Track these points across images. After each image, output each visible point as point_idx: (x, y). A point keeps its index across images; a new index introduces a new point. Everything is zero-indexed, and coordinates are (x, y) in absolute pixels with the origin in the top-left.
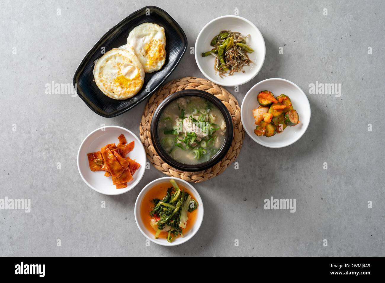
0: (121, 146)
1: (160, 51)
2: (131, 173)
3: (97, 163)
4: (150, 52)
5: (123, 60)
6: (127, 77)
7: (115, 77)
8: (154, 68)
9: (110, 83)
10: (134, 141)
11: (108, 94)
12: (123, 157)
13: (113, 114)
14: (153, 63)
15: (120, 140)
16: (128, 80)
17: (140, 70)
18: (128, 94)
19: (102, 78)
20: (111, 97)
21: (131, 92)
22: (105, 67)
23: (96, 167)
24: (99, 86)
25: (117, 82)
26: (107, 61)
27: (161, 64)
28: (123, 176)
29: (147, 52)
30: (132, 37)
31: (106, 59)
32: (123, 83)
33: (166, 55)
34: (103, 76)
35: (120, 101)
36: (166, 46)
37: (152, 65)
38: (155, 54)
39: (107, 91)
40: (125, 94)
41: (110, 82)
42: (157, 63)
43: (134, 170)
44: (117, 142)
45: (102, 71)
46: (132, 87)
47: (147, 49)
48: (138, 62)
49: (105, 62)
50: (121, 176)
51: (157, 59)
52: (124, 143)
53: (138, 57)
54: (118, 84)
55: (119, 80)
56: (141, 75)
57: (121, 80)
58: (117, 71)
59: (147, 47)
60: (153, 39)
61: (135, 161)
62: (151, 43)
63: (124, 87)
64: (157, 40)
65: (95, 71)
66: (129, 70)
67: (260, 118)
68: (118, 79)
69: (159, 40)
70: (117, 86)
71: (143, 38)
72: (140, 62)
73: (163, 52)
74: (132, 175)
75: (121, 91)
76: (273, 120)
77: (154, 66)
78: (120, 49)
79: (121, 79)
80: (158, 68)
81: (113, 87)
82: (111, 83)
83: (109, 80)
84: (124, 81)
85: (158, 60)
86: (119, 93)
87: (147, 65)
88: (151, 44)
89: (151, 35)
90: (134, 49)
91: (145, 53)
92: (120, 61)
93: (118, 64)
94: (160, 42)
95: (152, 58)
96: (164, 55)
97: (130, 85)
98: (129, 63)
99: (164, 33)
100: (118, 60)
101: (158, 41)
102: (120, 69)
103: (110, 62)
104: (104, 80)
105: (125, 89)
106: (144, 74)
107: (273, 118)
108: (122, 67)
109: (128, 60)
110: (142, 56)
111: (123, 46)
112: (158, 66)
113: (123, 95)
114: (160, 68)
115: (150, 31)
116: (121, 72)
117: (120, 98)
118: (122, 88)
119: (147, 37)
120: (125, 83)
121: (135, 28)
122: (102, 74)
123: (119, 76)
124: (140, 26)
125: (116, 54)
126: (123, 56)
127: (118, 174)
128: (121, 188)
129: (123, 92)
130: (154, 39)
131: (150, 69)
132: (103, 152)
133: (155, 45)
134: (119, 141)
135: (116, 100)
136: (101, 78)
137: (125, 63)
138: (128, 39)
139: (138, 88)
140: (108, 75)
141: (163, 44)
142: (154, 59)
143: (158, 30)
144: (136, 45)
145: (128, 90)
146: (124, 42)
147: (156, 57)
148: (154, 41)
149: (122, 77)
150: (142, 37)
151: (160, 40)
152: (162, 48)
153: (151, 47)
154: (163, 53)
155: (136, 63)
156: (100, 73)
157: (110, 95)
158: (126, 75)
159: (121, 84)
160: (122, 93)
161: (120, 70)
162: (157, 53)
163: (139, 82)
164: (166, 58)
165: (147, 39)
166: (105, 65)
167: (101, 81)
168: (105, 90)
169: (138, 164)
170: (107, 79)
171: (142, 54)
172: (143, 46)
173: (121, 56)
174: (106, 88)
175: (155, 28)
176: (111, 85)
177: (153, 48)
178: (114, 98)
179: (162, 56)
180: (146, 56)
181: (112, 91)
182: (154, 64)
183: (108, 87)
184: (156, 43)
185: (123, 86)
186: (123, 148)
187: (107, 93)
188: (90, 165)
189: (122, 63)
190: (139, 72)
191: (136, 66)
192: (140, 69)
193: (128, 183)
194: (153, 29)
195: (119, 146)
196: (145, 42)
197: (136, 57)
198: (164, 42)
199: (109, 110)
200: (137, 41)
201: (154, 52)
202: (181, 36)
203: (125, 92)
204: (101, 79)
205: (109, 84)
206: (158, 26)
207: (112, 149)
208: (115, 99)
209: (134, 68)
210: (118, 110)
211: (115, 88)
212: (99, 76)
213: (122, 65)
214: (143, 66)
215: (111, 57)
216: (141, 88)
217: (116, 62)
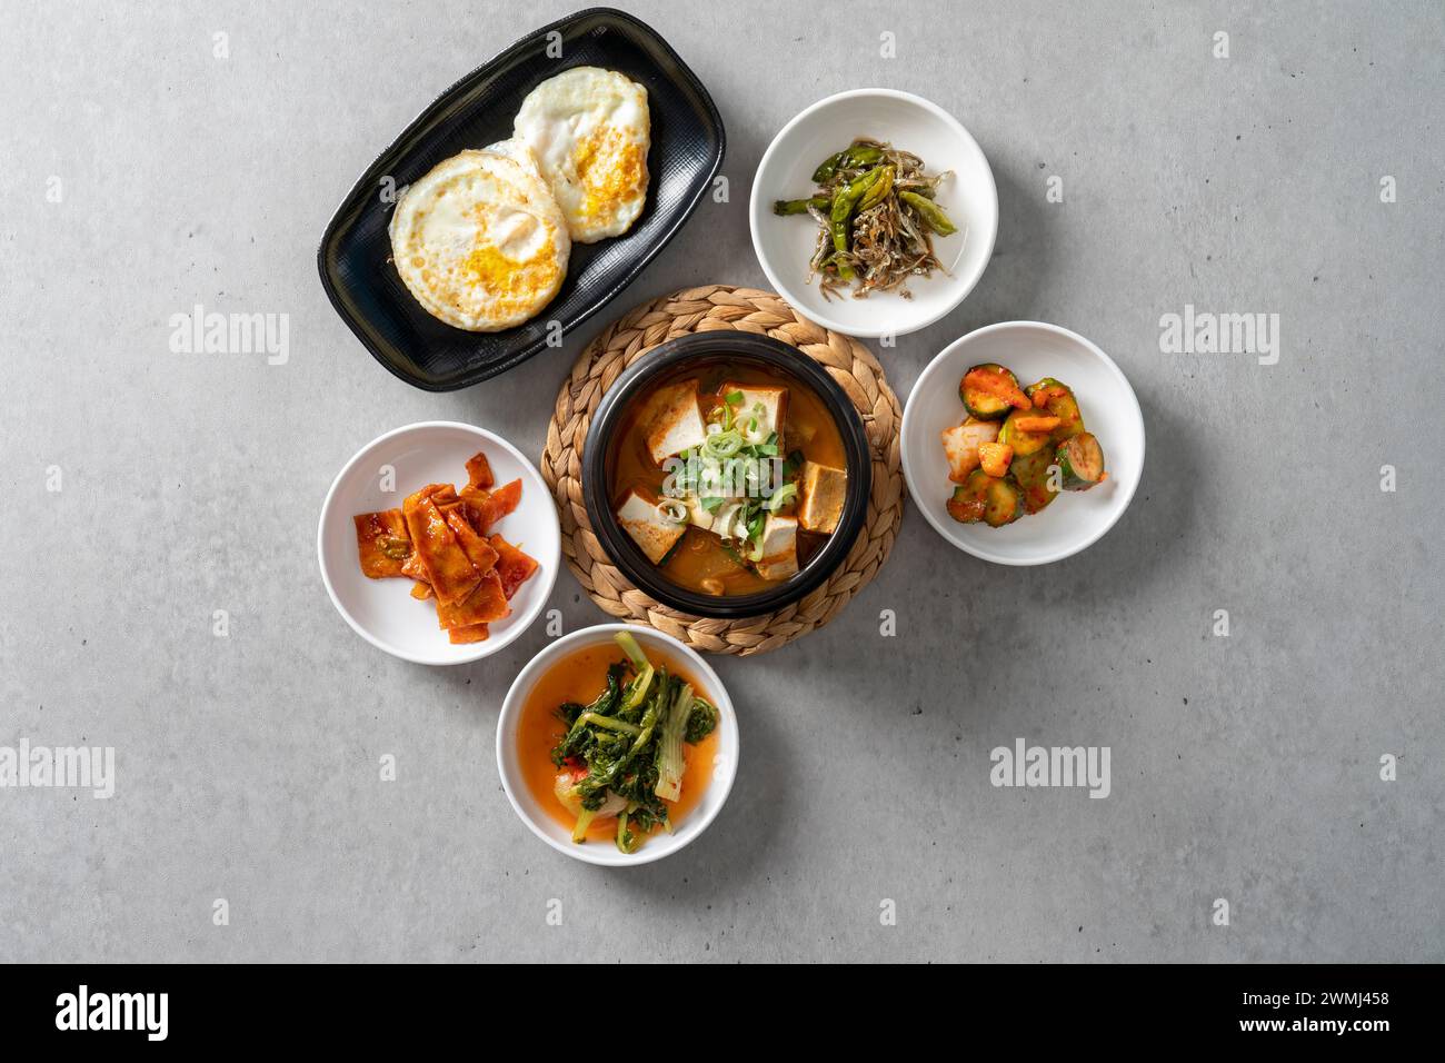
0: (472, 494)
1: (628, 169)
2: (506, 590)
3: (388, 548)
4: (591, 170)
5: (495, 194)
6: (510, 255)
7: (467, 253)
8: (605, 225)
9: (446, 272)
10: (520, 481)
11: (440, 311)
12: (481, 534)
13: (453, 380)
14: (602, 208)
15: (472, 474)
16: (510, 265)
17: (556, 231)
18: (509, 314)
19: (421, 253)
20: (448, 321)
21: (521, 306)
22: (434, 214)
23: (381, 563)
24: (408, 279)
25: (472, 267)
26: (441, 194)
27: (628, 213)
28: (477, 602)
29: (581, 170)
30: (533, 113)
31: (437, 187)
32: (493, 275)
33: (647, 183)
34: (422, 246)
35: (476, 338)
36: (651, 152)
37: (598, 217)
38: (609, 177)
39: (433, 299)
40: (497, 313)
41: (448, 267)
42: (614, 209)
43: (515, 580)
44: (460, 481)
45: (422, 228)
46: (524, 287)
47: (582, 157)
48: (550, 201)
49: (433, 198)
50: (469, 598)
51: (617, 195)
52: (485, 483)
53: (549, 184)
54: (473, 275)
55: (478, 261)
56: (558, 250)
57: (488, 262)
58: (475, 229)
59: (583, 153)
60: (607, 124)
61: (521, 550)
62: (597, 137)
63: (494, 289)
64: (620, 129)
65: (396, 227)
66: (517, 231)
67: (969, 460)
68: (477, 257)
69: (627, 130)
70: (472, 284)
71: (572, 121)
72: (558, 203)
73: (638, 172)
74: (509, 598)
75: (485, 301)
76: (1015, 469)
77: (603, 218)
78: (486, 155)
79: (487, 259)
80: (617, 226)
81: (457, 286)
82: (451, 271)
83: (443, 258)
84: (494, 268)
85: (619, 200)
86: (478, 308)
87: (580, 214)
88: (598, 144)
89: (600, 112)
90: (538, 156)
91: (574, 174)
92: (484, 197)
93: (480, 206)
94: (632, 138)
95: (597, 190)
96: (641, 185)
97: (517, 281)
98: (514, 204)
99: (647, 107)
100: (478, 190)
101: (625, 134)
102: (483, 222)
103: (449, 196)
104: (427, 259)
105: (498, 296)
106: (568, 244)
107: (1012, 459)
108: (492, 217)
109: (515, 193)
110: (565, 183)
111: (501, 143)
112: (618, 222)
113: (490, 317)
114: (624, 227)
115: (598, 97)
116: (487, 235)
117: (478, 325)
118: (489, 291)
119: (585, 117)
120: (498, 273)
121: (544, 84)
122: (421, 239)
123: (481, 247)
124: (563, 77)
125: (475, 171)
126: (499, 180)
127: (459, 592)
128: (467, 642)
129: (489, 305)
130: (611, 124)
131: (591, 230)
132: (413, 511)
133: (612, 145)
134: (468, 476)
135: (465, 331)
136: (415, 250)
137: (502, 205)
138: (519, 120)
139: (544, 292)
140: (443, 244)
141: (638, 143)
142: (606, 196)
143: (624, 95)
144: (546, 142)
145: (509, 298)
146: (506, 132)
147: (614, 188)
148: (611, 131)
149: (491, 251)
150: (568, 118)
151: (632, 129)
152: (634, 159)
153: (597, 154)
154: (639, 176)
155: (541, 207)
156: (413, 235)
157: (445, 313)
158: (503, 247)
159: (485, 277)
160: (487, 310)
161: (485, 228)
162: (618, 176)
163: (549, 271)
164: (648, 195)
165: (587, 124)
166: (433, 208)
167: (417, 263)
168: (426, 294)
169: (531, 559)
170: (437, 255)
171: (565, 174)
172: (571, 147)
173: (492, 180)
174: (433, 289)
175: (614, 86)
176: (449, 279)
177: (604, 157)
178: (458, 326)
179: (634, 186)
180: (577, 183)
181: (452, 298)
182: (606, 213)
183: (440, 284)
184: (613, 138)
185: (493, 285)
186: (483, 501)
187: (435, 306)
188: (364, 556)
189: (493, 201)
190: (552, 238)
191: (543, 215)
192: (554, 228)
193: (492, 624)
194: (609, 90)
195: (467, 494)
196: (578, 133)
197: (542, 184)
198: (642, 137)
199: (440, 366)
200: (548, 127)
201: (608, 169)
202: (705, 118)
203: (500, 306)
204: (415, 255)
205: (444, 275)
206: (627, 80)
207: (444, 504)
208: (459, 330)
209: (534, 222)
210: (470, 367)
211: (464, 291)
212: (410, 245)
213: (492, 209)
214: (566, 214)
215: (455, 181)
216: (553, 293)
217: (470, 200)
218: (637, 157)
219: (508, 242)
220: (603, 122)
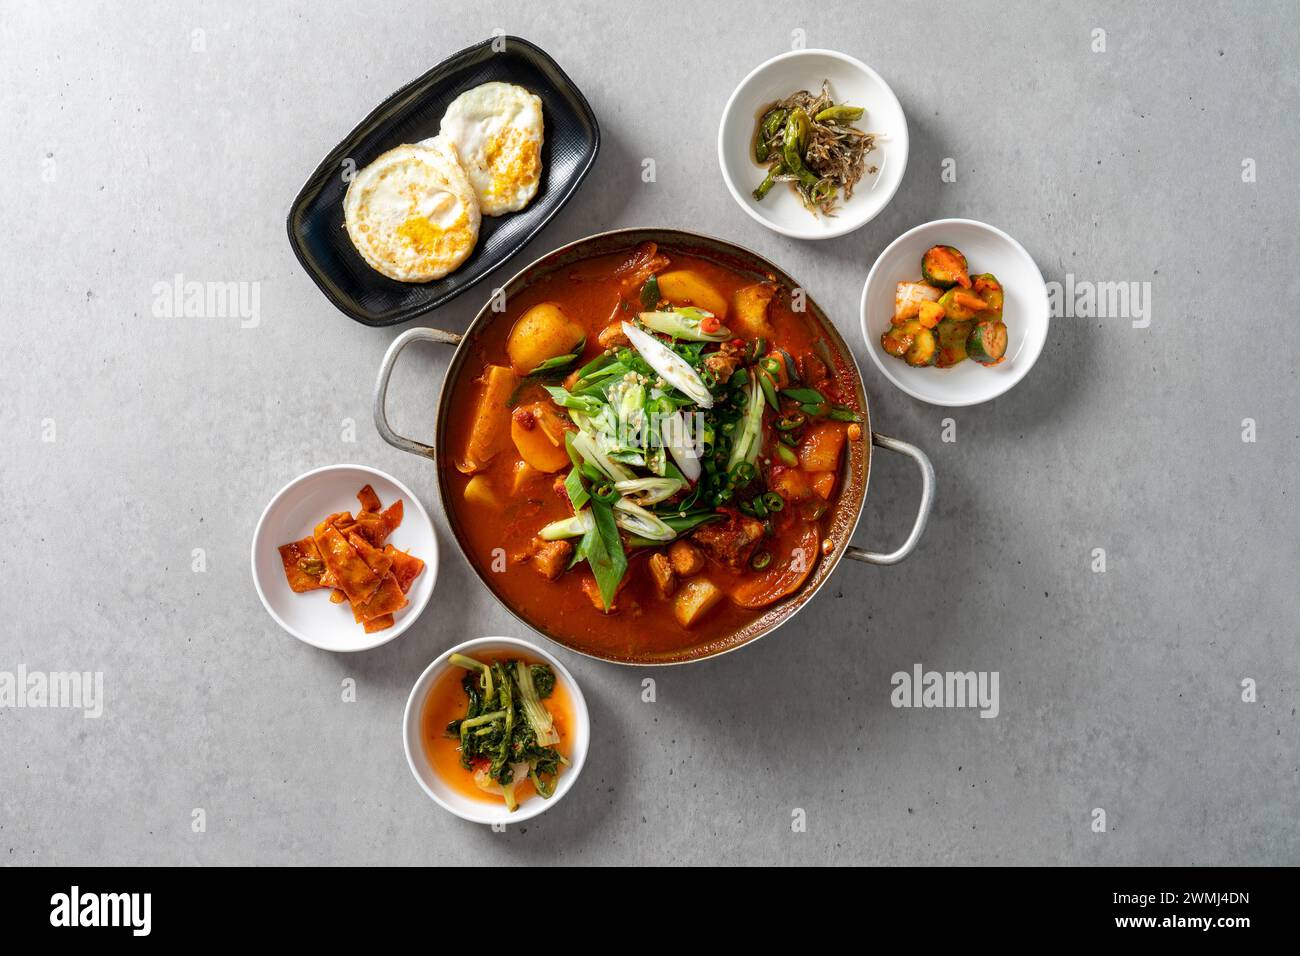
1: (526, 159)
4: (498, 161)
5: (424, 177)
6: (433, 223)
7: (402, 221)
8: (507, 202)
9: (386, 237)
11: (379, 265)
13: (387, 318)
14: (506, 189)
16: (434, 232)
17: (470, 206)
18: (433, 269)
19: (367, 221)
20: (387, 274)
21: (442, 263)
22: (377, 193)
24: (356, 242)
25: (406, 233)
26: (383, 177)
27: (526, 194)
29: (490, 160)
30: (455, 116)
31: (381, 171)
32: (421, 239)
33: (540, 171)
34: (368, 216)
35: (408, 287)
36: (543, 147)
37: (503, 196)
38: (511, 167)
39: (376, 257)
40: (424, 268)
41: (389, 232)
42: (515, 191)
45: (368, 202)
46: (445, 249)
47: (491, 151)
48: (465, 184)
49: (377, 179)
51: (517, 179)
53: (464, 170)
54: (407, 240)
55: (411, 228)
56: (471, 220)
57: (417, 230)
58: (408, 204)
59: (492, 147)
60: (510, 125)
62: (503, 136)
63: (422, 250)
64: (520, 130)
65: (348, 202)
66: (440, 205)
68: (409, 226)
69: (526, 130)
70: (405, 245)
71: (484, 123)
72: (472, 183)
73: (534, 163)
75: (415, 258)
77: (506, 197)
78: (419, 148)
79: (417, 226)
80: (517, 203)
81: (394, 247)
82: (389, 236)
83: (384, 226)
84: (423, 233)
85: (519, 183)
86: (409, 264)
87: (488, 193)
88: (503, 140)
89: (506, 116)
90: (457, 149)
91: (485, 163)
92: (416, 179)
93: (412, 187)
94: (529, 136)
95: (502, 176)
96: (535, 172)
97: (440, 244)
98: (440, 185)
99: (541, 113)
100: (412, 174)
101: (524, 133)
102: (415, 199)
103: (390, 179)
104: (371, 227)
105: (424, 256)
106: (479, 217)
108: (422, 195)
109: (440, 177)
110: (478, 170)
111: (430, 140)
112: (518, 200)
113: (419, 271)
114: (522, 204)
115: (504, 105)
116: (418, 209)
117: (409, 277)
118: (419, 251)
119: (494, 119)
120: (425, 239)
121: (463, 94)
122: (368, 211)
123: (414, 217)
124: (478, 90)
125: (409, 160)
126: (427, 167)
129: (418, 262)
130: (513, 125)
131: (496, 204)
133: (514, 141)
135: (399, 282)
136: (362, 219)
137: (429, 186)
138: (444, 122)
139: (460, 253)
140: (384, 215)
141: (534, 140)
142: (509, 181)
143: (524, 104)
144: (464, 139)
145: (433, 256)
146: (434, 131)
147: (515, 174)
148: (513, 131)
149: (422, 222)
150: (481, 120)
151: (529, 130)
152: (530, 152)
153: (503, 148)
154: (534, 165)
155: (459, 187)
156: (361, 208)
157: (384, 267)
158: (429, 218)
159: (416, 241)
160: (417, 265)
161: (416, 203)
162: (518, 164)
163: (464, 237)
164: (541, 180)
165: (495, 126)
166: (377, 188)
167: (363, 229)
168: (371, 252)
170: (379, 223)
171: (478, 163)
172: (483, 142)
173: (421, 166)
174: (375, 249)
175: (517, 97)
176: (388, 242)
177: (508, 151)
178: (394, 278)
179: (530, 173)
180: (487, 170)
181: (390, 256)
182: (509, 193)
183: (381, 246)
184: (516, 136)
185: (421, 247)
187: (377, 262)
189: (422, 184)
190: (467, 211)
191: (460, 194)
192: (468, 204)
194: (512, 100)
196: (488, 132)
197: (460, 170)
198: (537, 137)
199: (376, 307)
200: (466, 128)
201: (510, 160)
202: (585, 121)
203: (426, 263)
204: (362, 223)
205: (384, 238)
206: (526, 92)
208: (395, 281)
209: (453, 199)
210: (402, 309)
211: (399, 251)
212: (358, 216)
213: (421, 189)
214: (478, 194)
215: (393, 168)
216: (466, 255)
217: (405, 182)
218: (533, 150)
219: (433, 214)
220: (508, 124)
